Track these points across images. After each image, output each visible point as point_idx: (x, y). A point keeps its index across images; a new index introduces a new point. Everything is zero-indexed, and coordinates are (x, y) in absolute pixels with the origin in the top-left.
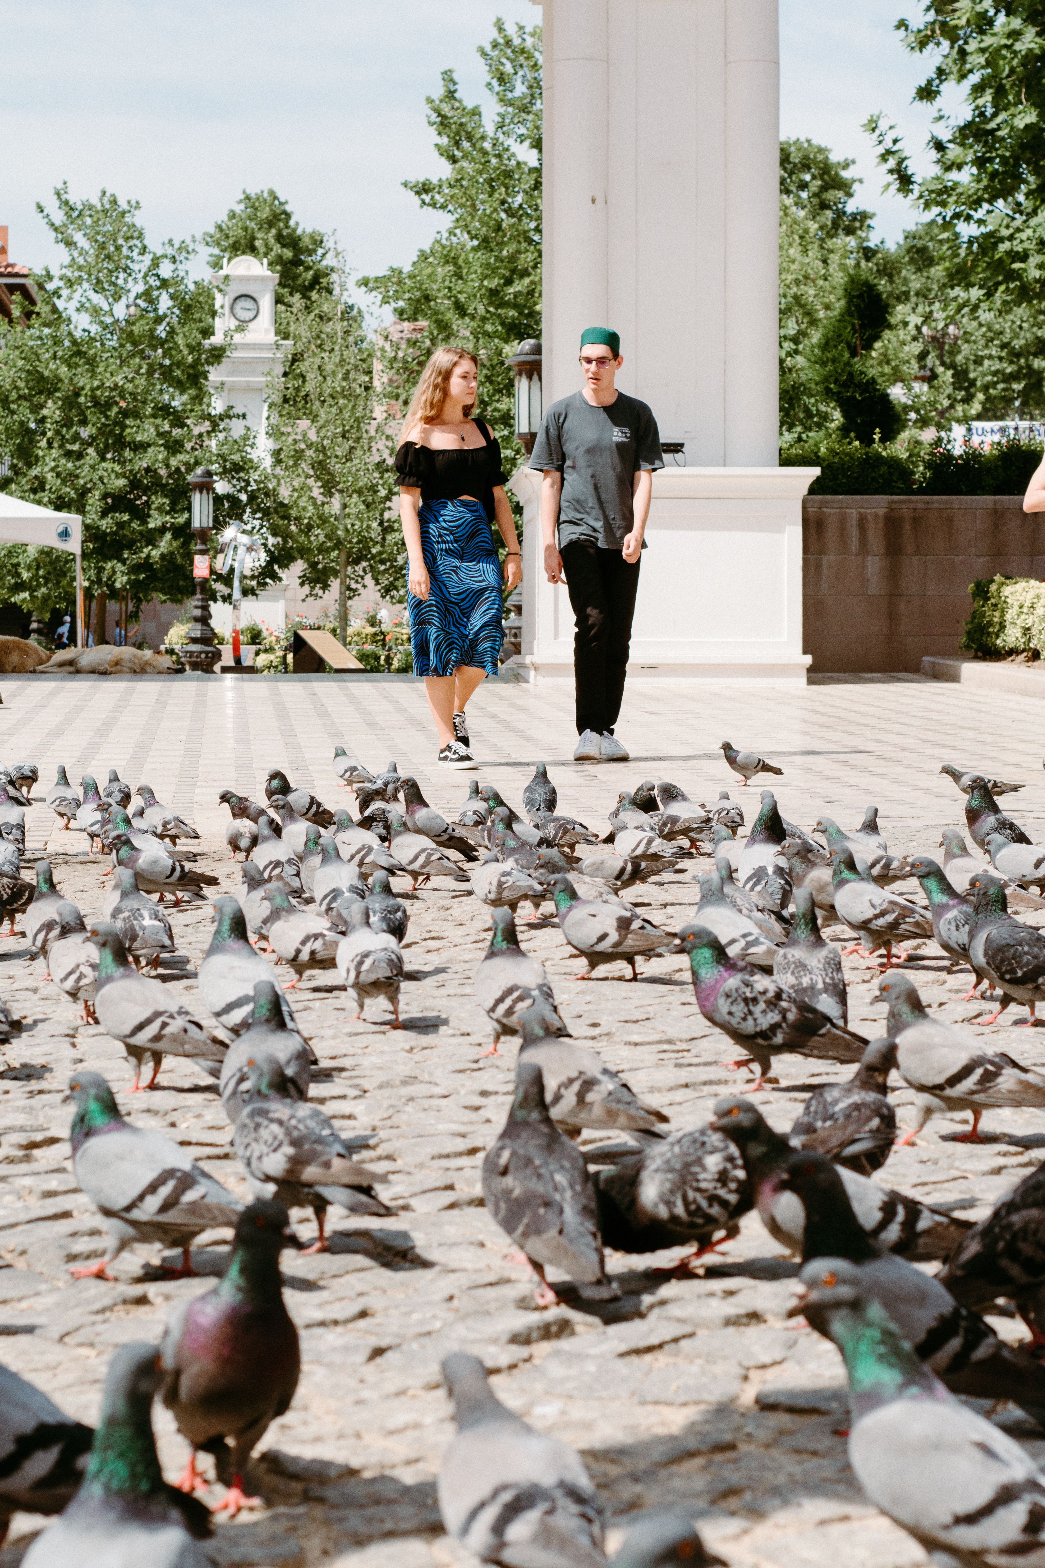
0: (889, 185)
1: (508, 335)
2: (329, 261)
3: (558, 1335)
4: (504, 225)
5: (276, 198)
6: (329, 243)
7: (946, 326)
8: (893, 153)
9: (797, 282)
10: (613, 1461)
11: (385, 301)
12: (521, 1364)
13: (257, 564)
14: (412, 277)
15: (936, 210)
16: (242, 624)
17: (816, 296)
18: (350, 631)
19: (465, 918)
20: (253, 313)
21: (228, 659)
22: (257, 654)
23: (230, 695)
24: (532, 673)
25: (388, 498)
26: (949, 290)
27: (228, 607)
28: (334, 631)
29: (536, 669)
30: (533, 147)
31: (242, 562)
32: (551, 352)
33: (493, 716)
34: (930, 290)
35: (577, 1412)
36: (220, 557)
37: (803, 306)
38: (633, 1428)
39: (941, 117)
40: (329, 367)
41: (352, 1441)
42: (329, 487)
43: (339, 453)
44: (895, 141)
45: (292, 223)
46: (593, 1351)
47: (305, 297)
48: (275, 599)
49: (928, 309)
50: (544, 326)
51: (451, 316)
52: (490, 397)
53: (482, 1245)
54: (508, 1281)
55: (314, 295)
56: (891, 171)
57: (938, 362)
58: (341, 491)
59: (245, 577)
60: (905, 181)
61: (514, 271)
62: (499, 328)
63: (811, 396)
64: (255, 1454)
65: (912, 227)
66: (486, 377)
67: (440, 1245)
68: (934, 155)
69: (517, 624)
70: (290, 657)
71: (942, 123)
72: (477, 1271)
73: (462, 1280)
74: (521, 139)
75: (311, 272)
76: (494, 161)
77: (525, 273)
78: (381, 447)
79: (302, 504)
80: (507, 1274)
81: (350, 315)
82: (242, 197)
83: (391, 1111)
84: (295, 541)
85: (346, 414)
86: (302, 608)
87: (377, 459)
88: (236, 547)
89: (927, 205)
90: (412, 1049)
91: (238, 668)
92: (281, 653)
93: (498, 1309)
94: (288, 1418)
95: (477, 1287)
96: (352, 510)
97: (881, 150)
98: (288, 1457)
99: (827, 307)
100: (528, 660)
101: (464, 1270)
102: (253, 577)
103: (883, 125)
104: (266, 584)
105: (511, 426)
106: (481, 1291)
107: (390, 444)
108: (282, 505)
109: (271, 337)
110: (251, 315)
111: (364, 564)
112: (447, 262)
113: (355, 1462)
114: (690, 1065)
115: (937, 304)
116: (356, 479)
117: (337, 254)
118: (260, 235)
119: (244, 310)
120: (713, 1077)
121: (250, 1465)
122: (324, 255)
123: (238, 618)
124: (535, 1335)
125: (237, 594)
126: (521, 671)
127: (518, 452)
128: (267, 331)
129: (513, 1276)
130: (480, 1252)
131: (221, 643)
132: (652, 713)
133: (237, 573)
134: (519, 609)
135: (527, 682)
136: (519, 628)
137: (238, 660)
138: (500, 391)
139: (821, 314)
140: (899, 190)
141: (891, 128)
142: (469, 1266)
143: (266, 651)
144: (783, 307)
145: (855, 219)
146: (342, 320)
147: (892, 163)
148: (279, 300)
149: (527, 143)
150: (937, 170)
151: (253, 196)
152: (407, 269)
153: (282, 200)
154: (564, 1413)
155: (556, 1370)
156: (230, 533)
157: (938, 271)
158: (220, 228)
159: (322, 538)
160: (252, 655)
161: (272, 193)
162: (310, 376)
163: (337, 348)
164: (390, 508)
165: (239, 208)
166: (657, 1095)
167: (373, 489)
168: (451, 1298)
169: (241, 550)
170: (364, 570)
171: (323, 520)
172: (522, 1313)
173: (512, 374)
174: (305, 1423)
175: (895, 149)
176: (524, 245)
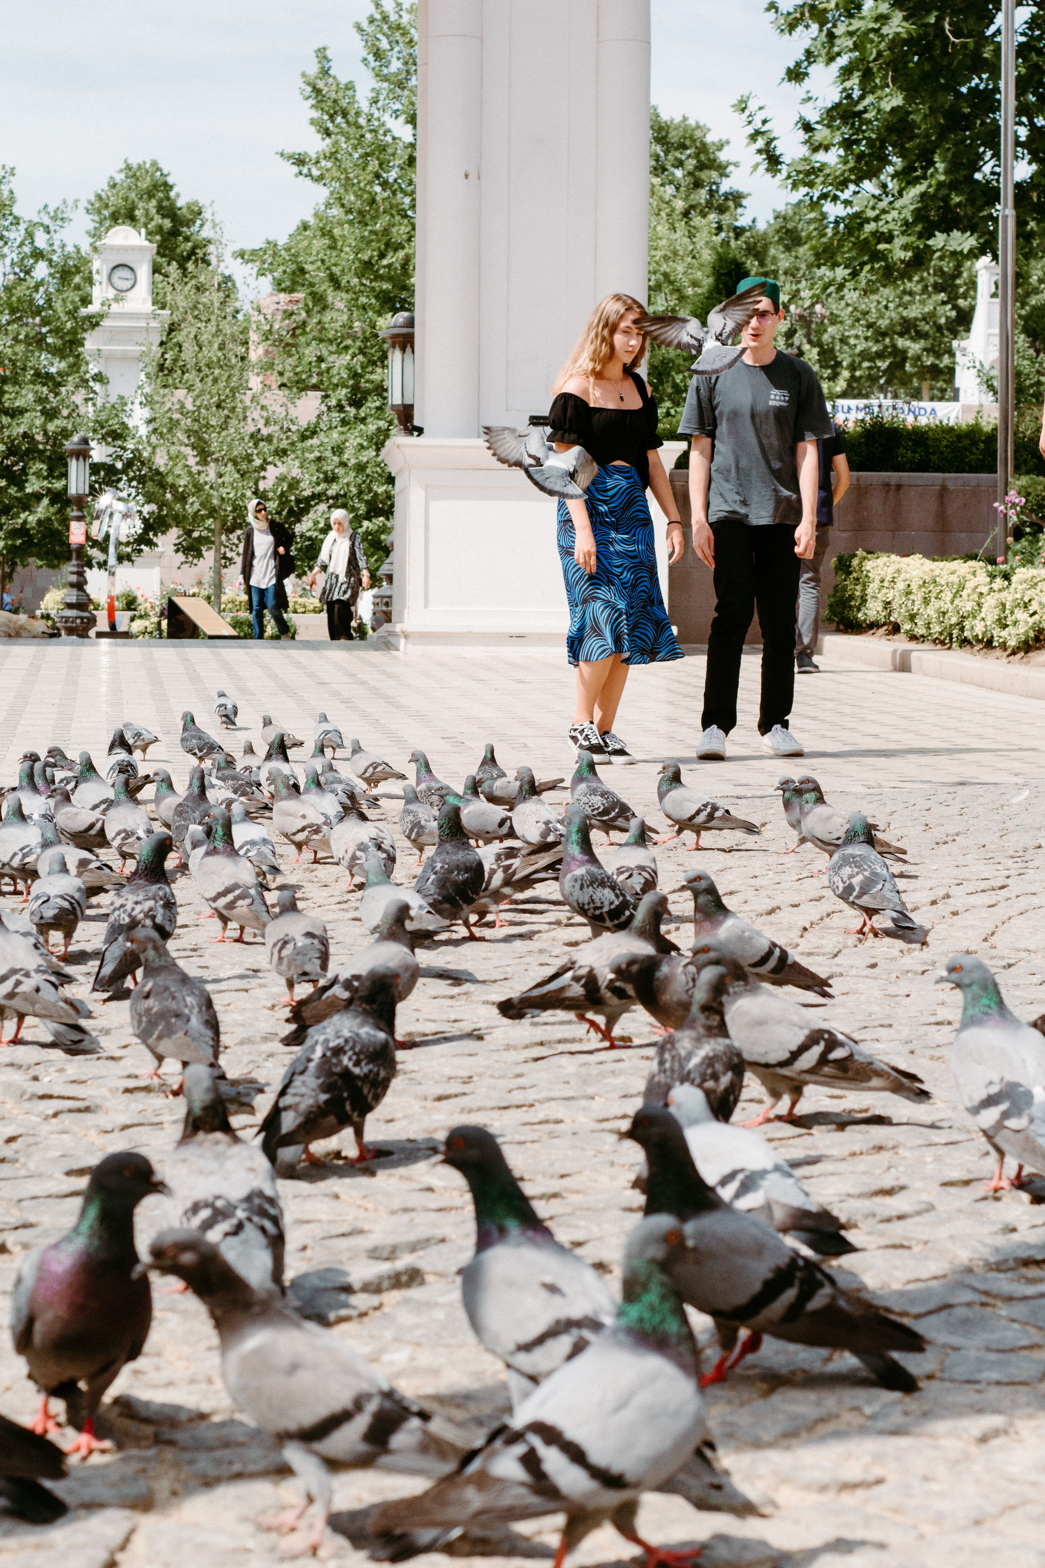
0: (758, 165)
1: (382, 307)
2: (206, 233)
3: (408, 1285)
4: (378, 198)
5: (158, 169)
6: (207, 215)
7: (813, 305)
8: (763, 133)
9: (666, 258)
10: (458, 1406)
11: (261, 273)
12: (371, 1312)
13: (133, 531)
14: (287, 250)
15: (803, 190)
16: (118, 591)
17: (685, 273)
18: (224, 598)
19: (330, 880)
20: (131, 282)
21: (103, 625)
22: (132, 619)
23: (105, 660)
24: (402, 641)
25: (262, 468)
26: (815, 270)
27: (103, 574)
28: (208, 598)
29: (406, 637)
30: (407, 122)
31: (118, 528)
32: (423, 324)
33: (363, 683)
34: (798, 269)
35: (425, 1358)
36: (96, 523)
37: (671, 283)
38: (479, 1374)
39: (810, 99)
40: (204, 338)
41: (204, 1386)
42: (204, 455)
43: (213, 423)
44: (764, 122)
45: (172, 194)
46: (442, 1300)
47: (183, 267)
48: (151, 566)
49: (794, 288)
50: (417, 299)
51: (325, 287)
52: (363, 368)
53: (337, 1197)
54: (361, 1232)
55: (190, 266)
56: (759, 151)
57: (805, 341)
58: (217, 460)
59: (121, 543)
60: (773, 161)
61: (387, 245)
62: (373, 301)
63: (679, 372)
64: (108, 1397)
65: (781, 208)
66: (360, 349)
67: (295, 1197)
68: (802, 135)
69: (388, 593)
70: (164, 624)
71: (810, 104)
72: (331, 1222)
73: (317, 1230)
74: (396, 114)
75: (190, 244)
76: (368, 136)
77: (399, 247)
78: (257, 417)
79: (177, 472)
80: (360, 1225)
81: (227, 285)
82: (123, 166)
83: (251, 1066)
84: (171, 509)
85: (222, 384)
86: (177, 575)
87: (252, 429)
88: (111, 515)
89: (795, 186)
90: (273, 1006)
91: (113, 633)
92: (156, 620)
93: (351, 1259)
94: (140, 1363)
95: (331, 1237)
96: (227, 479)
97: (750, 130)
98: (139, 1401)
99: (695, 284)
100: (398, 628)
101: (319, 1221)
102: (128, 544)
103: (752, 106)
104: (140, 551)
105: (385, 398)
106: (335, 1242)
107: (265, 414)
108: (158, 473)
109: (149, 307)
110: (128, 284)
111: (239, 532)
112: (323, 235)
113: (205, 1407)
114: (546, 1024)
115: (804, 283)
116: (230, 447)
117: (215, 226)
118: (141, 205)
119: (121, 279)
120: (567, 1035)
121: (102, 1409)
122: (202, 226)
123: (113, 584)
124: (385, 1284)
125: (112, 560)
126: (390, 639)
127: (391, 423)
128: (144, 301)
129: (366, 1227)
130: (335, 1203)
131: (96, 609)
132: (520, 682)
133: (112, 540)
134: (390, 578)
135: (397, 650)
136: (390, 597)
137: (113, 626)
138: (374, 363)
139: (690, 291)
140: (767, 170)
141: (761, 108)
142: (323, 1217)
143: (141, 617)
144: (652, 283)
145: (727, 199)
146: (219, 290)
147: (760, 143)
148: (156, 269)
149: (402, 119)
150: (804, 151)
151: (135, 166)
152: (282, 240)
153: (165, 172)
154: (412, 1359)
155: (405, 1317)
156: (106, 500)
157: (804, 251)
158: (99, 197)
159: (197, 506)
160: (126, 620)
161: (154, 164)
162: (185, 345)
163: (213, 318)
164: (264, 478)
165: (119, 177)
166: (512, 1052)
167: (249, 459)
168: (304, 1248)
169: (117, 517)
170: (239, 539)
171: (198, 488)
172: (372, 1262)
173: (386, 346)
174: (158, 1369)
175: (764, 129)
176: (398, 218)
